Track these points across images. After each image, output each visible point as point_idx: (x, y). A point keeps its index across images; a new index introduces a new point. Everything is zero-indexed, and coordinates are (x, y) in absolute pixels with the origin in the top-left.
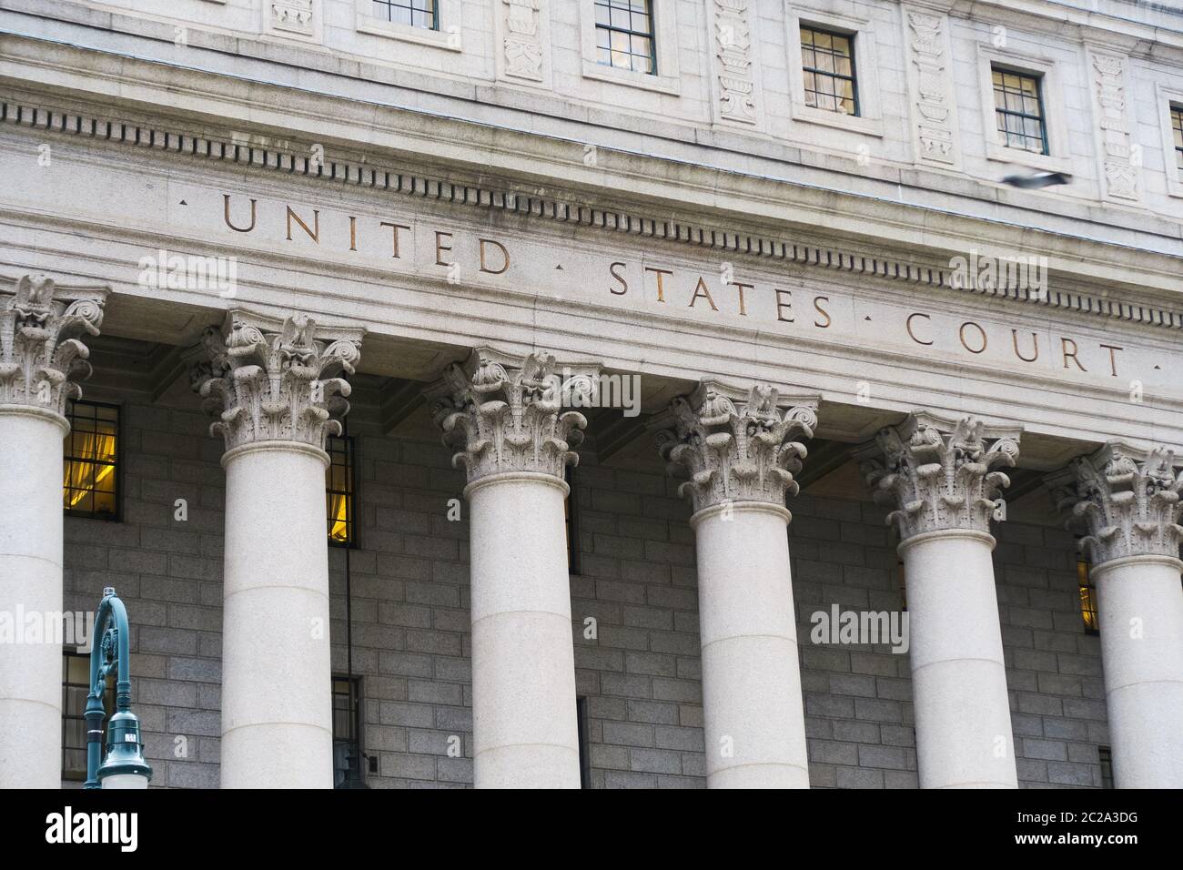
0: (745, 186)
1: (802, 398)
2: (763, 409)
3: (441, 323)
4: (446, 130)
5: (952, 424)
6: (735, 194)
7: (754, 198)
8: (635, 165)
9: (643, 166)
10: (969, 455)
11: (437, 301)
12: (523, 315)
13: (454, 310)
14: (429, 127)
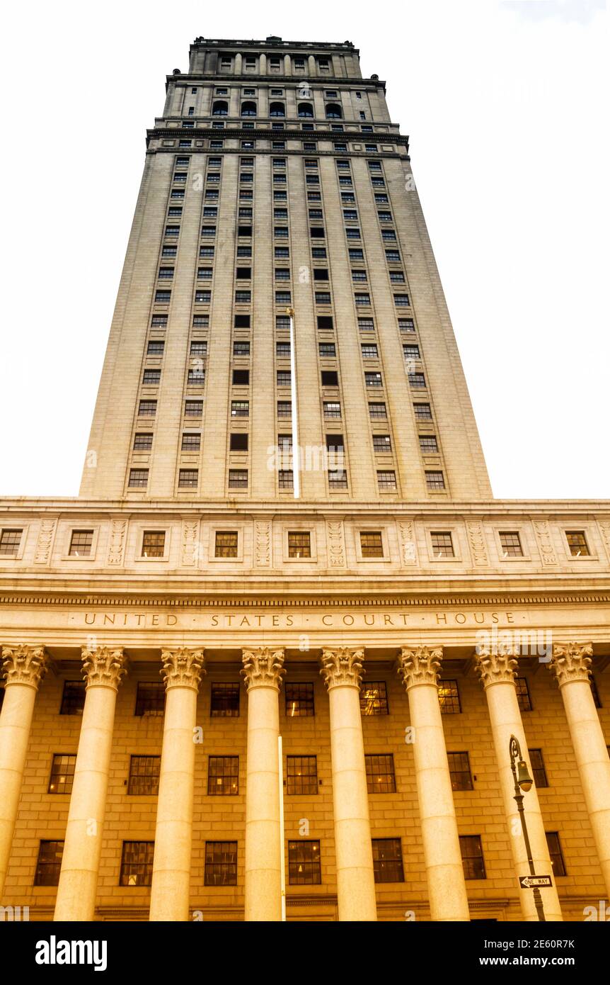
0: (255, 585)
1: (278, 649)
2: (263, 654)
3: (151, 642)
4: (151, 584)
5: (337, 649)
6: (251, 588)
7: (260, 588)
8: (215, 585)
9: (218, 585)
10: (344, 659)
11: (151, 636)
12: (179, 636)
13: (156, 638)
14: (145, 584)
